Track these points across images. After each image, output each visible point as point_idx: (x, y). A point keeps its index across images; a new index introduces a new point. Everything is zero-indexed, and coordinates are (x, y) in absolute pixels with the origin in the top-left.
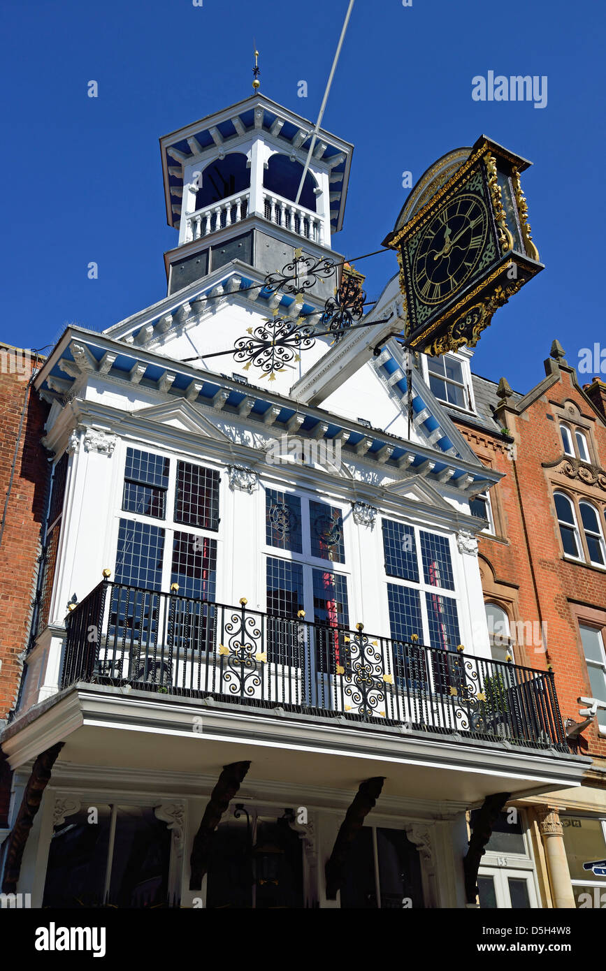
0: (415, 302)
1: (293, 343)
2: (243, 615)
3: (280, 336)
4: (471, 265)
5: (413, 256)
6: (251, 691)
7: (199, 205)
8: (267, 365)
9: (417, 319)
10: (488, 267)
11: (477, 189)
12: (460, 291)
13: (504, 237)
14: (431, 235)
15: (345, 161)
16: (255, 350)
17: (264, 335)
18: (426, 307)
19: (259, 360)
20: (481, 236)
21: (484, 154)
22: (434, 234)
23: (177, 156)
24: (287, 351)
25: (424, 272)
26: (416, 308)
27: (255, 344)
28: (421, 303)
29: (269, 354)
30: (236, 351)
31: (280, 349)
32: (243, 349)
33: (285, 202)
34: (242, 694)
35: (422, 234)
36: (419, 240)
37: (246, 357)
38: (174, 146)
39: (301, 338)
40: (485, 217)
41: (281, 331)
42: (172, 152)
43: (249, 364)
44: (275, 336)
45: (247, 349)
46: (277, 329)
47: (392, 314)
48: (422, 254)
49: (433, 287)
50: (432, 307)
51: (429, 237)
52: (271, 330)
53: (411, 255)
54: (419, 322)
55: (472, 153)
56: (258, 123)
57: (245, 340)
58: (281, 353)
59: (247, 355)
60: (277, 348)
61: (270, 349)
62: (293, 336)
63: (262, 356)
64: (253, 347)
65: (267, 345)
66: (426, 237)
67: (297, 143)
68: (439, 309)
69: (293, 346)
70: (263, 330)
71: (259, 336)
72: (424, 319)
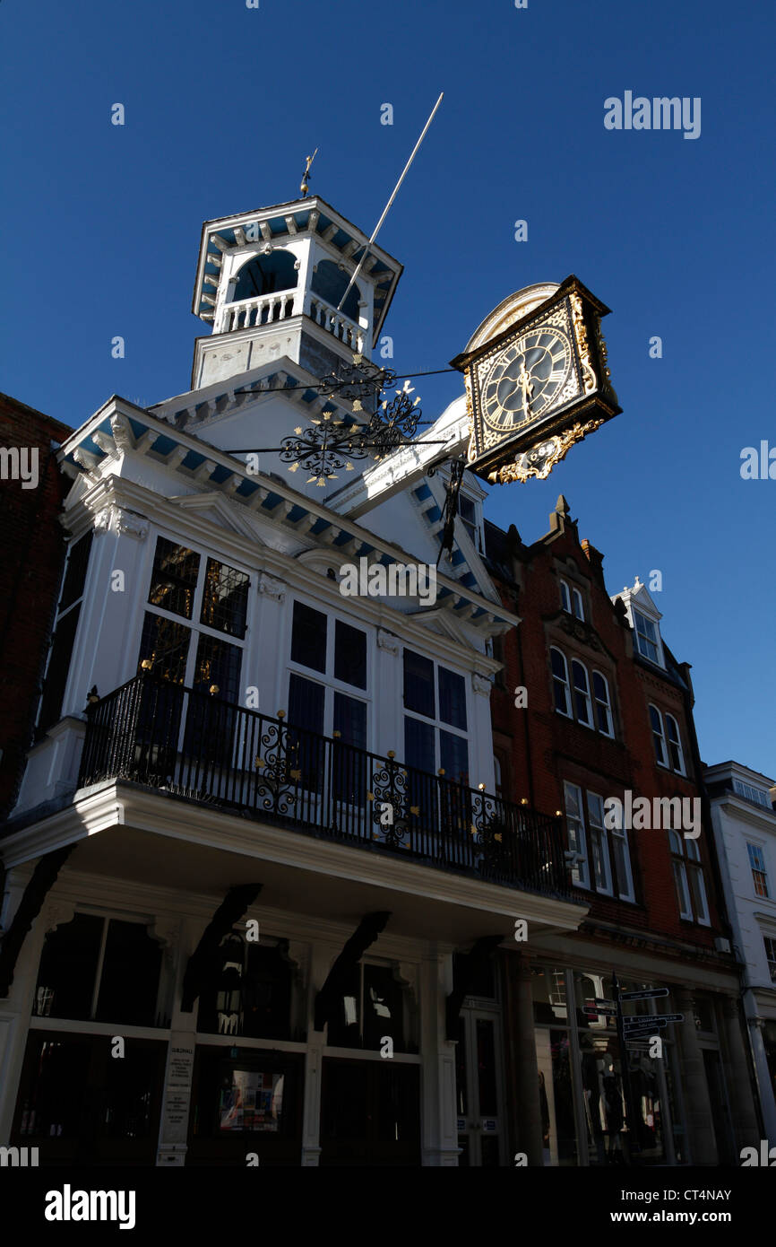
0: (482, 426)
1: (346, 450)
2: (280, 728)
3: (331, 441)
4: (549, 397)
5: (484, 381)
6: (283, 809)
8: (317, 469)
9: (484, 444)
10: (569, 402)
11: (560, 325)
12: (536, 421)
14: (504, 361)
16: (303, 452)
18: (495, 434)
19: (308, 463)
20: (563, 371)
22: (510, 362)
24: (337, 457)
25: (495, 398)
26: (483, 432)
27: (304, 445)
28: (489, 428)
30: (282, 450)
31: (332, 454)
34: (275, 810)
35: (495, 360)
36: (491, 366)
37: (293, 458)
39: (354, 446)
40: (568, 354)
45: (295, 450)
46: (328, 434)
47: (453, 436)
48: (493, 378)
49: (504, 414)
50: (503, 433)
51: (503, 364)
52: (323, 434)
53: (480, 379)
54: (486, 446)
57: (293, 440)
58: (332, 458)
59: (294, 455)
60: (328, 454)
63: (311, 458)
64: (301, 449)
66: (499, 364)
68: (511, 437)
69: (346, 454)
70: (313, 432)
71: (310, 439)
72: (492, 445)
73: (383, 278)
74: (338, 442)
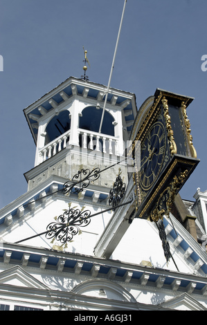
1: (78, 223)
7: (46, 143)
13: (172, 146)
15: (131, 103)
16: (57, 230)
17: (63, 219)
21: (162, 98)
23: (34, 117)
27: (58, 226)
29: (65, 232)
32: (51, 231)
33: (92, 134)
38: (31, 113)
41: (72, 216)
42: (30, 116)
43: (54, 240)
44: (69, 219)
45: (54, 230)
46: (70, 215)
55: (155, 99)
56: (74, 93)
61: (65, 229)
62: (78, 219)
65: (64, 226)
67: (99, 99)
73: (124, 105)
74: (75, 218)
